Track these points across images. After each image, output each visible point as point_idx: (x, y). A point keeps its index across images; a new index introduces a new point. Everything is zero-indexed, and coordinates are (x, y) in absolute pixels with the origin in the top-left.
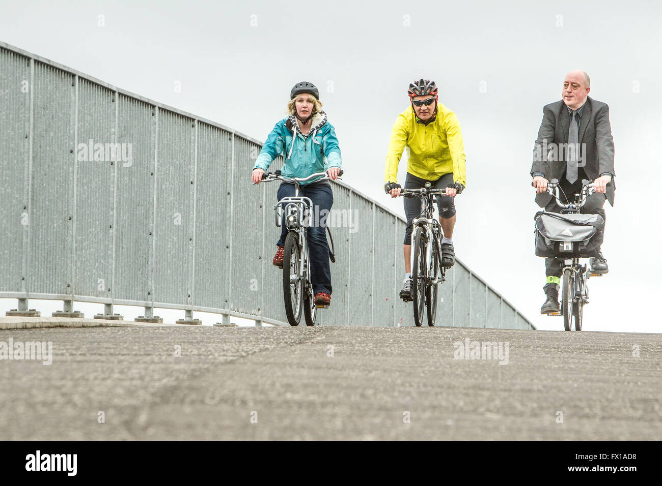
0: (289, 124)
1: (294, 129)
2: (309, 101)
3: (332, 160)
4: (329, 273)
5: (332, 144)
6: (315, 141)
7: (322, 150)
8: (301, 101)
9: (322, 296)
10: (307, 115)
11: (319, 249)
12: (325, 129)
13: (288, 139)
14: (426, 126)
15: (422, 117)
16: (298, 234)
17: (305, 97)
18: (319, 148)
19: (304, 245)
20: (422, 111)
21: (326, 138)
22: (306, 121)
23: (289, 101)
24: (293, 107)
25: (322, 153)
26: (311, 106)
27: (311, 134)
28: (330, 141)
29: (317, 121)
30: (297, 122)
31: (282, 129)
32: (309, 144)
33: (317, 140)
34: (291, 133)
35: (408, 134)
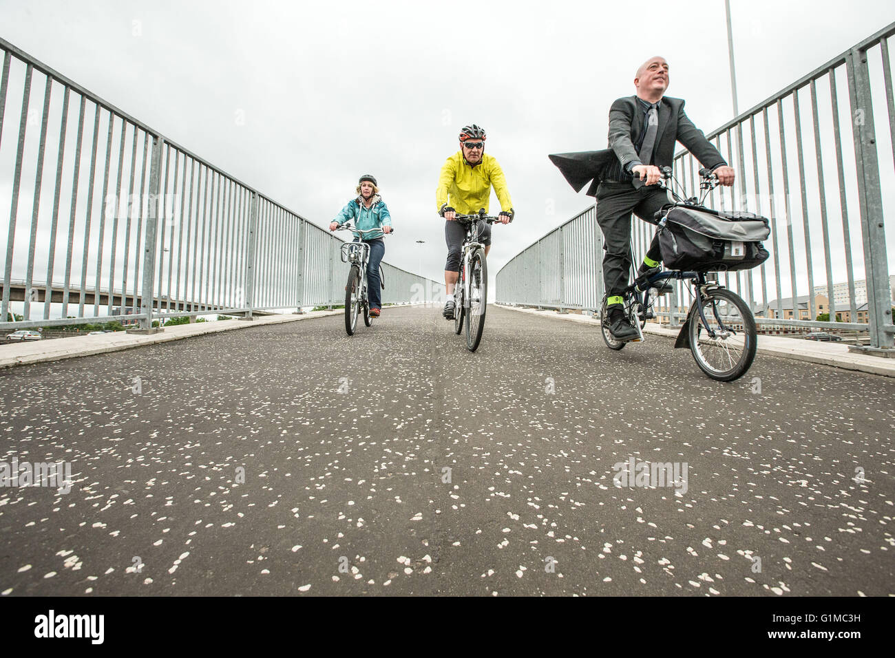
0: (357, 201)
1: (361, 204)
2: (369, 186)
3: (386, 223)
4: (380, 296)
5: (386, 213)
6: (374, 211)
7: (378, 217)
8: (365, 186)
9: (375, 310)
10: (368, 195)
11: (374, 280)
12: (381, 205)
13: (357, 210)
14: (472, 168)
15: (471, 159)
16: (359, 268)
17: (367, 183)
18: (376, 216)
19: (362, 277)
20: (472, 153)
21: (381, 210)
22: (367, 199)
23: (358, 185)
24: (359, 189)
25: (379, 220)
26: (371, 189)
27: (371, 207)
28: (384, 211)
29: (375, 200)
30: (363, 200)
31: (353, 204)
32: (370, 213)
33: (376, 211)
34: (359, 206)
35: (455, 174)
